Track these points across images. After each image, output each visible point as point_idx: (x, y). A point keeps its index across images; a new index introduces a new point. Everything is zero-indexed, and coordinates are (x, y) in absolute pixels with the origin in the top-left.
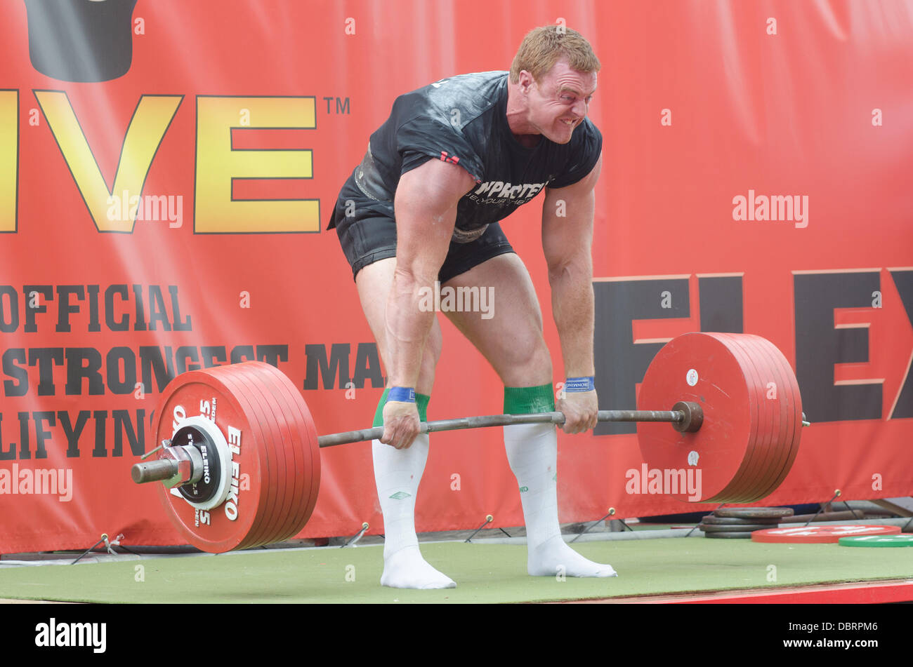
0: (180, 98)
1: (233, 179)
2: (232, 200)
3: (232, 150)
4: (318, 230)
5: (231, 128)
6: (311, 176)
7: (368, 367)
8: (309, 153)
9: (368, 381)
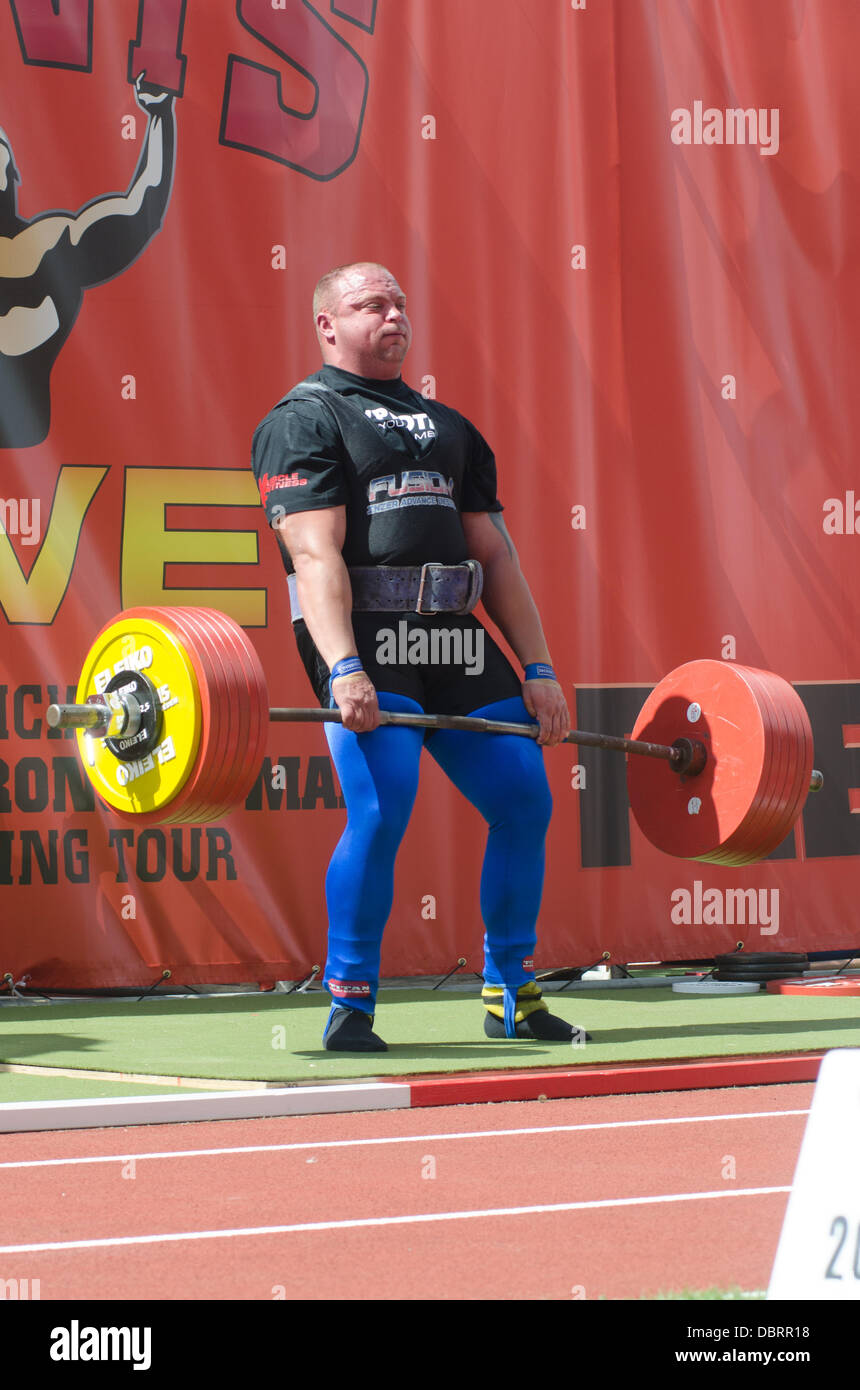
0: (105, 469)
1: (165, 563)
2: (164, 588)
3: (166, 530)
4: (264, 624)
5: (166, 505)
6: (256, 561)
7: (320, 784)
8: (253, 536)
9: (320, 802)
